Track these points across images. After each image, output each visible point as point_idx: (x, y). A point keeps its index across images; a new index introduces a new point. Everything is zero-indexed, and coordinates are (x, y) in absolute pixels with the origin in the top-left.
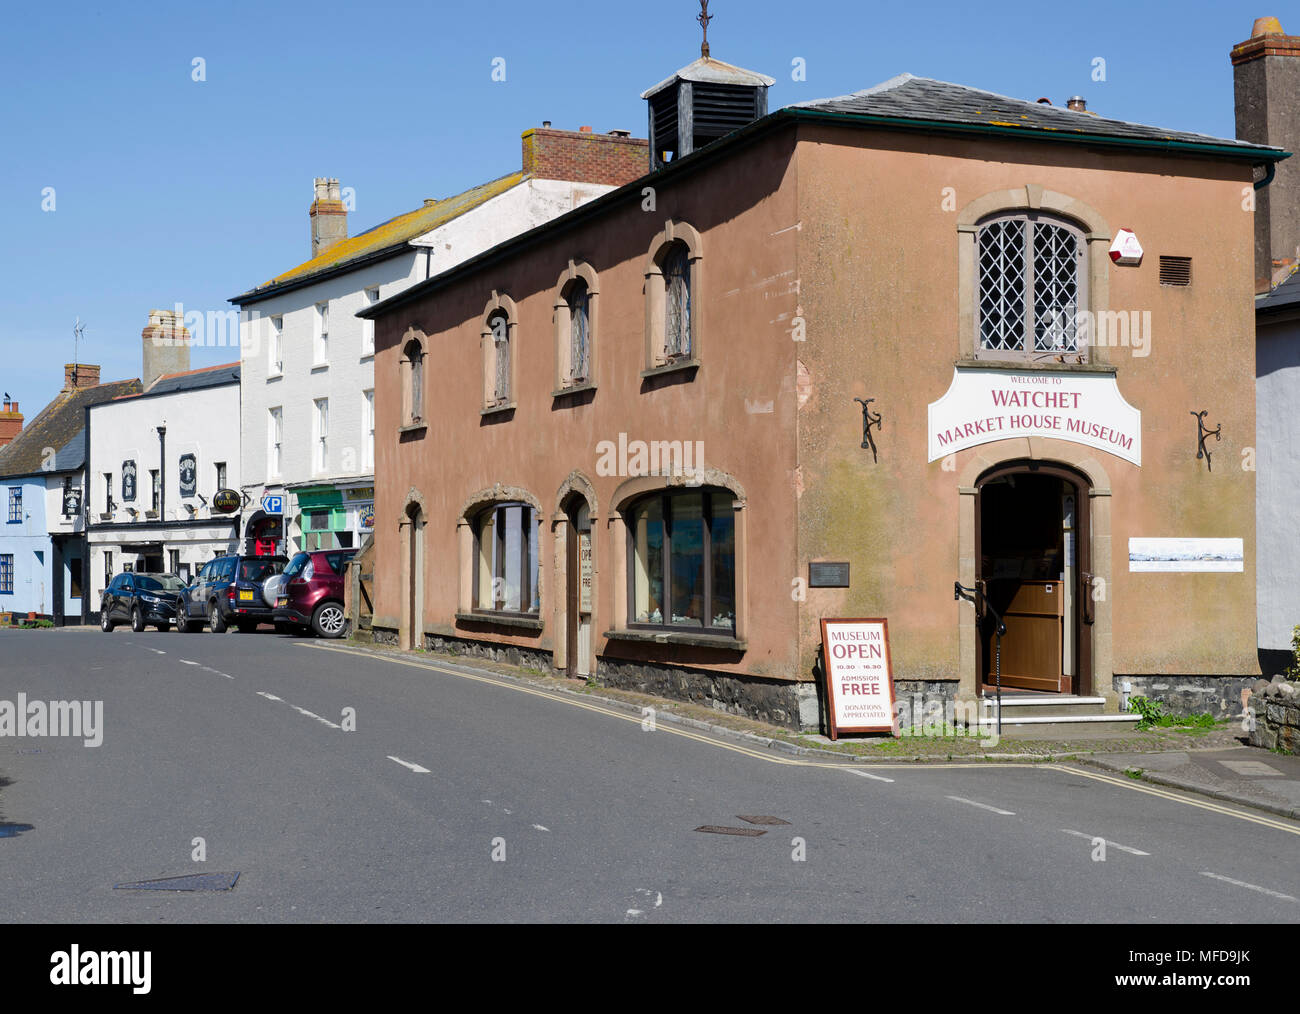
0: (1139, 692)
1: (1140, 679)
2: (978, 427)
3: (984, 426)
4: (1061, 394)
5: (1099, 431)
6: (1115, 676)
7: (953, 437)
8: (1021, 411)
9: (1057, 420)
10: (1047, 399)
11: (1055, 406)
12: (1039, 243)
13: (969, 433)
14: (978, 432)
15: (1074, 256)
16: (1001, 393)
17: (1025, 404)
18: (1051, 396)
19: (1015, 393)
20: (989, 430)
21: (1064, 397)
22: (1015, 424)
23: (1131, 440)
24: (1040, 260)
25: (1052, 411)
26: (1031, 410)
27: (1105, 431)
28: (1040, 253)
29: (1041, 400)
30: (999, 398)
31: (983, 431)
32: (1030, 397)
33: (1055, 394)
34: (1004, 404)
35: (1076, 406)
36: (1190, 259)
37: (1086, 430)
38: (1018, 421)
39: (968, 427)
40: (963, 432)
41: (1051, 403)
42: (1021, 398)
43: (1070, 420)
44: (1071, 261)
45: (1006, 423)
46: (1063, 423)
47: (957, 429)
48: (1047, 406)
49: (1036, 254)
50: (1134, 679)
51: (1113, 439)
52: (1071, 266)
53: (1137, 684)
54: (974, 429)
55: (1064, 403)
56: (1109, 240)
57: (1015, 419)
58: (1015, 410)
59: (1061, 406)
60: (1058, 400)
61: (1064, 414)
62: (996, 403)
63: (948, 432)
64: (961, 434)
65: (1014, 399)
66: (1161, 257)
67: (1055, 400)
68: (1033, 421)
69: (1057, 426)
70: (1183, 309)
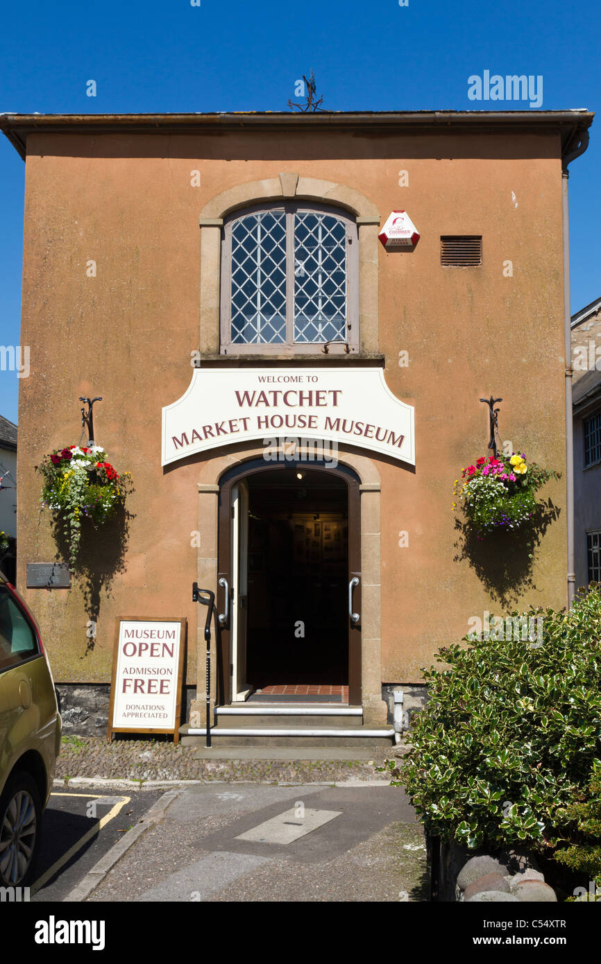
0: (416, 703)
1: (415, 689)
2: (219, 429)
3: (226, 427)
4: (318, 393)
5: (364, 429)
6: (384, 685)
7: (190, 439)
8: (270, 411)
9: (313, 419)
10: (301, 398)
11: (311, 404)
12: (300, 233)
13: (208, 435)
14: (219, 434)
15: (343, 243)
16: (246, 393)
17: (275, 404)
18: (306, 395)
19: (262, 393)
20: (232, 431)
21: (321, 395)
22: (263, 425)
23: (402, 437)
24: (301, 250)
25: (306, 410)
26: (282, 409)
27: (370, 428)
28: (301, 244)
29: (294, 399)
30: (244, 398)
31: (225, 432)
32: (280, 397)
33: (311, 393)
34: (250, 404)
35: (335, 404)
36: (480, 238)
37: (348, 429)
38: (267, 422)
39: (208, 429)
40: (202, 434)
41: (306, 402)
42: (270, 398)
43: (328, 419)
44: (339, 249)
45: (252, 424)
46: (320, 422)
47: (194, 431)
48: (301, 404)
49: (297, 244)
50: (409, 689)
51: (381, 437)
52: (339, 255)
53: (413, 694)
54: (214, 431)
55: (321, 402)
56: (378, 224)
57: (263, 419)
58: (263, 411)
59: (318, 404)
60: (315, 398)
61: (321, 413)
62: (241, 404)
63: (184, 435)
64: (199, 437)
65: (262, 399)
66: (444, 238)
67: (310, 398)
68: (284, 421)
69: (313, 425)
70: (470, 291)
